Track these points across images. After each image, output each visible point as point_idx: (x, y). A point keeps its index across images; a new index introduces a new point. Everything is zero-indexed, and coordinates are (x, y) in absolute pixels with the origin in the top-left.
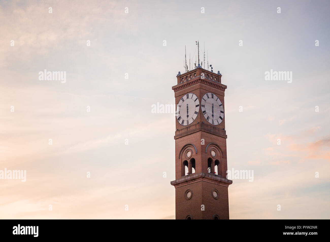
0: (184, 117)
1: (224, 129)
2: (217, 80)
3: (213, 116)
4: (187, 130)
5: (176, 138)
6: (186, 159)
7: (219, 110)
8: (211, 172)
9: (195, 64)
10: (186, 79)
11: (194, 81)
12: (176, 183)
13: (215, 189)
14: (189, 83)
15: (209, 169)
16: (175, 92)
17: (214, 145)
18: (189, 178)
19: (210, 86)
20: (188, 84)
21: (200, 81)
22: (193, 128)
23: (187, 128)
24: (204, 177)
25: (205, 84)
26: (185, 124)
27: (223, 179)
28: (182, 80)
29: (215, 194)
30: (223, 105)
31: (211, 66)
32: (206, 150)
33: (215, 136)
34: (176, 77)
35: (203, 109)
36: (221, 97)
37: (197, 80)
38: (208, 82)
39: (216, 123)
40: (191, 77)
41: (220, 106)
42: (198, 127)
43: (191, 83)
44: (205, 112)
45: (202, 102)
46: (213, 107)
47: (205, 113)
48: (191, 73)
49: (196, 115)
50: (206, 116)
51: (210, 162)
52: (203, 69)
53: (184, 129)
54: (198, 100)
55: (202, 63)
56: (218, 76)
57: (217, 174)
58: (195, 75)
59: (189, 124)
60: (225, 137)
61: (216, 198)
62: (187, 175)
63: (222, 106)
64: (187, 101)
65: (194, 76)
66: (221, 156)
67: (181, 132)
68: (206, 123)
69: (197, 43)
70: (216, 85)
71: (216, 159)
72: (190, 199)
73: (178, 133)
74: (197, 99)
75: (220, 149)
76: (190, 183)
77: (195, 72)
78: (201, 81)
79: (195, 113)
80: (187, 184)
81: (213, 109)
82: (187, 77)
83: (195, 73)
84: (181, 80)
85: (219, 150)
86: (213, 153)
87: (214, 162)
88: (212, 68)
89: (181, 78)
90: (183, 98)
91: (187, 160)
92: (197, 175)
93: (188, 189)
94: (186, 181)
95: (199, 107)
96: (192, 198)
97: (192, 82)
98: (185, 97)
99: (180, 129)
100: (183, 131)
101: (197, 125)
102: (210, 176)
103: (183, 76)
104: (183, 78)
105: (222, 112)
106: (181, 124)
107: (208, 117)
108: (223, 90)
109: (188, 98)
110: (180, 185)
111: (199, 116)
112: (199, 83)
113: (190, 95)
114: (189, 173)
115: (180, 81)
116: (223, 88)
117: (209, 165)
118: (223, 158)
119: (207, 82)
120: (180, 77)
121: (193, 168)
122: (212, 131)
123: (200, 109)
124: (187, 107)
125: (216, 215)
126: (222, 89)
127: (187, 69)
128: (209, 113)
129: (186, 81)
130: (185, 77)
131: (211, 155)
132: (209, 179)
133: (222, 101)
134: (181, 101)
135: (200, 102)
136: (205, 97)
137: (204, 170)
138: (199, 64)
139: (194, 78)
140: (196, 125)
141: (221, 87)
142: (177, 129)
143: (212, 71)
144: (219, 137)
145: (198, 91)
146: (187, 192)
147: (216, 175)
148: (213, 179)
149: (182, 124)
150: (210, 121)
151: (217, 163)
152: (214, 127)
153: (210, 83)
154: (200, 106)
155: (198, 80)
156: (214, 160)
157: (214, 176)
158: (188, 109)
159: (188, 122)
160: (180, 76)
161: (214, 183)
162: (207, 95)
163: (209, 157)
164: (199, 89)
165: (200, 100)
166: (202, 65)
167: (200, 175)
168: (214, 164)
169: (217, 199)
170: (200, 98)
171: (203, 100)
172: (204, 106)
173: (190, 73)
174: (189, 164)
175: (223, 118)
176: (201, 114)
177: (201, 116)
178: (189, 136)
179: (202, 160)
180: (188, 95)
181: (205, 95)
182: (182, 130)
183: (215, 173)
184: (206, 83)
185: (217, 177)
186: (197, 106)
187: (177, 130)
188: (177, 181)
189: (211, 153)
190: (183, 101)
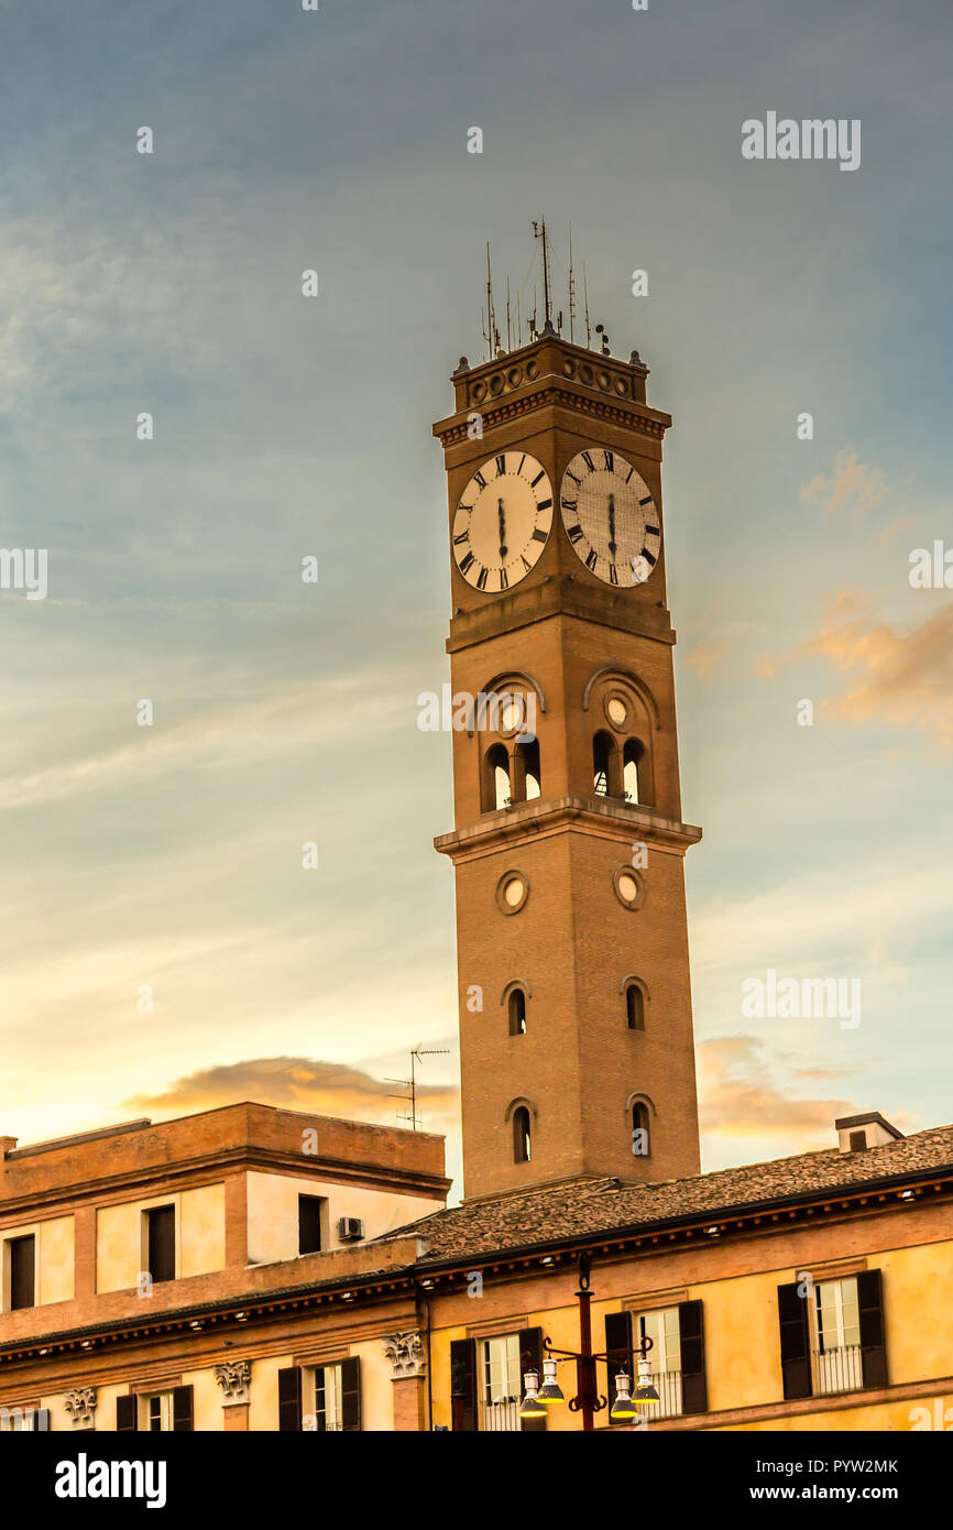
0: (487, 556)
1: (661, 605)
2: (630, 388)
3: (613, 547)
4: (503, 610)
5: (454, 648)
6: (498, 740)
7: (640, 520)
8: (607, 793)
9: (533, 323)
10: (493, 389)
11: (529, 398)
12: (457, 844)
13: (628, 866)
14: (507, 407)
15: (600, 777)
16: (445, 446)
17: (620, 677)
18: (514, 819)
19: (598, 417)
20: (500, 410)
21: (552, 398)
22: (527, 602)
23: (500, 601)
24: (578, 816)
25: (576, 410)
26: (493, 585)
27: (662, 824)
28: (475, 396)
29: (628, 889)
30: (655, 498)
31: (600, 329)
32: (586, 695)
33: (624, 636)
34: (452, 379)
35: (569, 521)
36: (648, 467)
37: (543, 392)
38: (591, 401)
39: (626, 580)
40: (516, 379)
41: (643, 502)
42: (548, 596)
43: (514, 404)
44: (576, 530)
45: (563, 488)
46: (612, 509)
47: (580, 538)
48: (515, 363)
49: (539, 547)
50: (581, 550)
51: (604, 751)
52: (564, 344)
53: (487, 606)
54: (545, 480)
55: (560, 320)
56: (634, 375)
57: (634, 800)
58: (533, 371)
59: (511, 584)
60: (669, 639)
61: (634, 906)
62: (507, 810)
63: (651, 505)
64: (498, 486)
65: (528, 372)
66: (650, 723)
67: (475, 622)
68: (581, 578)
69: (540, 232)
70: (625, 412)
71: (629, 735)
72: (519, 911)
73: (463, 626)
74: (542, 474)
75: (647, 690)
76: (519, 843)
77: (532, 359)
78: (557, 398)
79: (534, 538)
80: (504, 847)
81: (611, 519)
82: (496, 380)
83: (531, 365)
84: (471, 395)
85: (643, 695)
86: (617, 712)
87: (621, 748)
88: (605, 339)
89: (472, 386)
90: (482, 471)
91: (506, 743)
92: (547, 808)
93: (512, 866)
94: (502, 835)
95: (549, 511)
96: (529, 908)
97: (521, 401)
98: (489, 469)
99: (467, 607)
100: (484, 617)
101: (545, 591)
102: (606, 808)
103: (480, 378)
104: (478, 387)
105: (650, 529)
106: (474, 584)
107: (592, 553)
108: (654, 436)
109: (502, 471)
110: (476, 853)
111: (553, 550)
112: (551, 407)
113: (512, 458)
114: (512, 801)
115: (469, 398)
116: (657, 426)
117: (601, 764)
118: (659, 729)
119: (584, 399)
120: (468, 382)
121: (530, 779)
122: (609, 613)
123: (557, 520)
124: (501, 511)
125: (634, 978)
126: (652, 427)
127: (498, 344)
128: (595, 535)
129: (493, 396)
130: (487, 379)
131: (607, 717)
132: (600, 823)
133: (653, 481)
134: (473, 485)
135: (556, 487)
136: (577, 465)
137: (577, 784)
138: (548, 324)
139: (526, 382)
140: (538, 589)
141: (647, 420)
142: (460, 611)
143: (606, 351)
144: (642, 640)
145: (546, 442)
146: (507, 879)
147: (629, 807)
148: (617, 821)
149: (479, 585)
150: (601, 571)
151: (634, 751)
152: (621, 597)
153: (597, 403)
154: (557, 504)
155: (546, 393)
156: (621, 740)
157: (622, 811)
158: (502, 522)
159: (504, 575)
160: (467, 375)
161: (621, 839)
162: (587, 458)
163: (598, 727)
164: (549, 434)
165: (553, 480)
166: (560, 327)
167: (562, 806)
168: (621, 756)
169: (634, 910)
170: (556, 470)
171: (567, 479)
172: (572, 506)
173: (512, 360)
174: (511, 761)
175: (656, 557)
176: (560, 539)
177: (559, 552)
178: (510, 636)
179: (569, 739)
180: (503, 457)
181: (579, 458)
182: (478, 611)
183: (624, 795)
184: (583, 403)
185: (635, 814)
186: (541, 506)
187: (460, 614)
188: (463, 835)
189: (605, 707)
190: (483, 484)
